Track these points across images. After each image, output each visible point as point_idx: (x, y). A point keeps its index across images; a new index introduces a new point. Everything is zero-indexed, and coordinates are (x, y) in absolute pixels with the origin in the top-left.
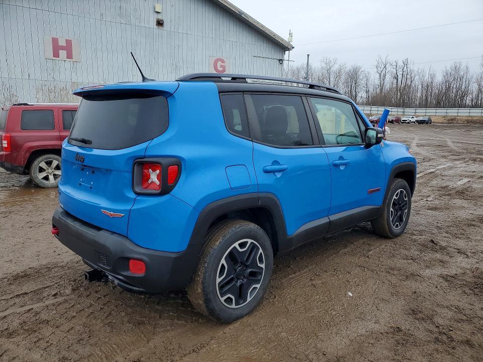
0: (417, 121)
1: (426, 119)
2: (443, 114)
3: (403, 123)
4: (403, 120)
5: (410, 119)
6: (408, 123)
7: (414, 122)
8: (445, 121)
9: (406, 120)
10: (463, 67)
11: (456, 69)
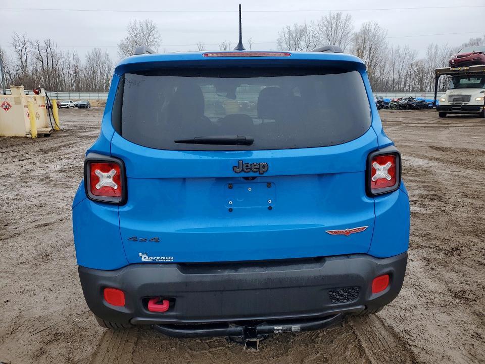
0: (76, 106)
1: (85, 103)
2: (97, 98)
3: (62, 108)
4: (62, 105)
5: (69, 104)
6: (68, 107)
7: (73, 107)
8: (100, 105)
9: (65, 105)
10: (102, 53)
11: (97, 55)
